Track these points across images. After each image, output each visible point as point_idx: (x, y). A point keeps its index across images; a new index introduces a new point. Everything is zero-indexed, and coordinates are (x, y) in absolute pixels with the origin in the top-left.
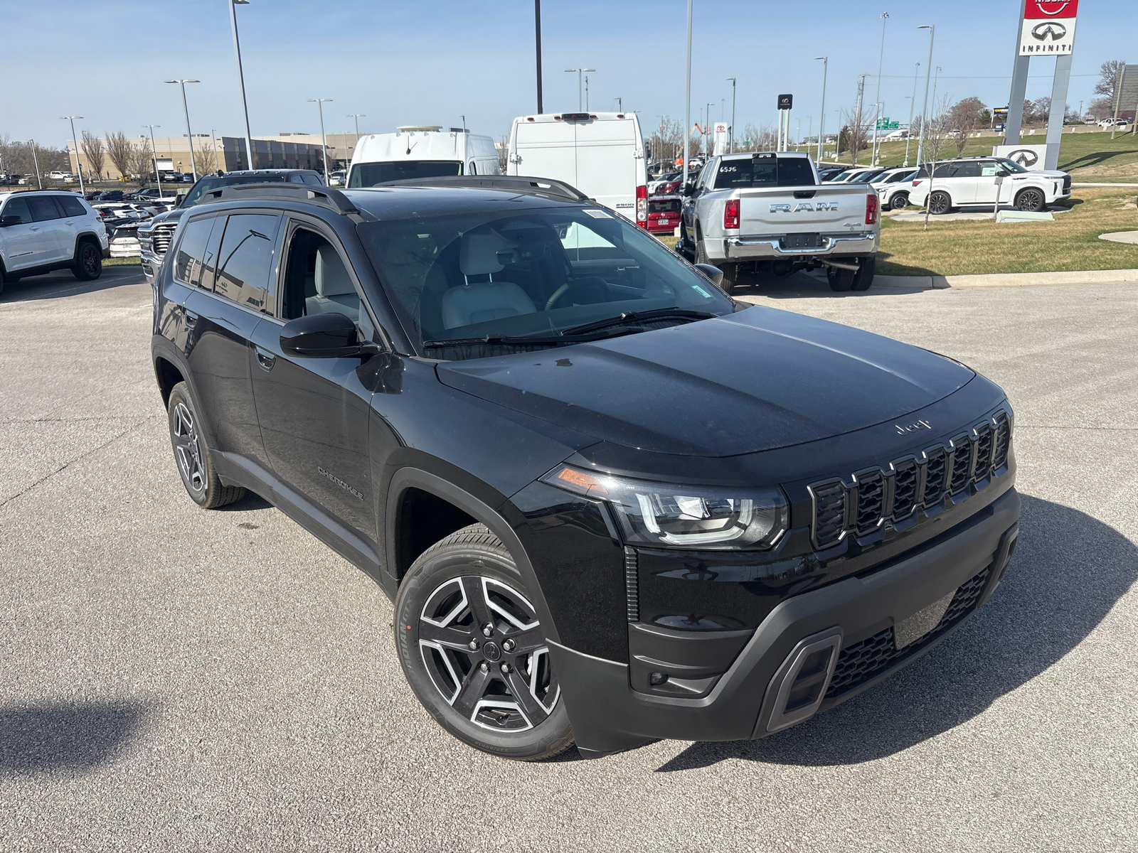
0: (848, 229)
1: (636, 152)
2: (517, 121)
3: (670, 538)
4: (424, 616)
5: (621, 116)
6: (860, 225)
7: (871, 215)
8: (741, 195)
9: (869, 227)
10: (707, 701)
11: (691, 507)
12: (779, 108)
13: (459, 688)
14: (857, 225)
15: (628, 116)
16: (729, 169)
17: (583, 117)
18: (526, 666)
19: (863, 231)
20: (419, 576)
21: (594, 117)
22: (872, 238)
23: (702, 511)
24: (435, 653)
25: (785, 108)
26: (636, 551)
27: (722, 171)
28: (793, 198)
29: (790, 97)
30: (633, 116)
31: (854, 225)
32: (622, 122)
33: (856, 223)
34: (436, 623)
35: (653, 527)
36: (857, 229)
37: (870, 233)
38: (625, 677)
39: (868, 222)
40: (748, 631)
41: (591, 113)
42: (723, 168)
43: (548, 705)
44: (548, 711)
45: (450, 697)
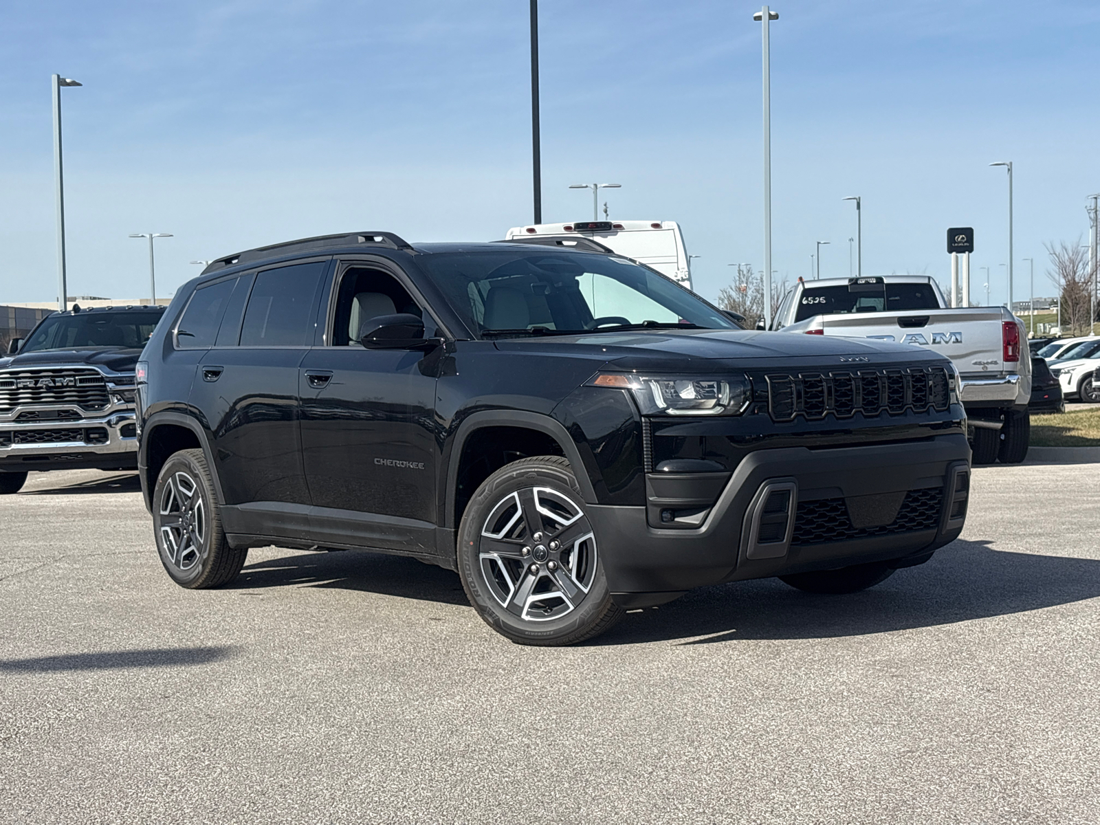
0: (979, 368)
1: (678, 272)
2: (512, 233)
3: (671, 412)
4: (485, 531)
5: (656, 226)
6: (996, 363)
7: (1010, 348)
8: (825, 324)
9: (1008, 366)
10: (704, 529)
11: (688, 393)
12: (950, 251)
13: (512, 589)
14: (991, 363)
15: (665, 225)
16: (814, 300)
17: (601, 227)
18: (568, 563)
19: (1002, 372)
20: (482, 496)
21: (619, 227)
22: (1014, 381)
23: (695, 393)
24: (493, 563)
25: (961, 250)
26: (650, 420)
27: (805, 302)
28: (897, 327)
29: (969, 232)
30: (674, 225)
31: (988, 363)
32: (657, 233)
33: (989, 361)
34: (494, 536)
35: (661, 404)
36: (991, 368)
37: (1012, 373)
38: (644, 516)
39: (1007, 358)
40: (728, 473)
41: (614, 222)
42: (807, 299)
43: (586, 586)
44: (586, 591)
45: (504, 601)
